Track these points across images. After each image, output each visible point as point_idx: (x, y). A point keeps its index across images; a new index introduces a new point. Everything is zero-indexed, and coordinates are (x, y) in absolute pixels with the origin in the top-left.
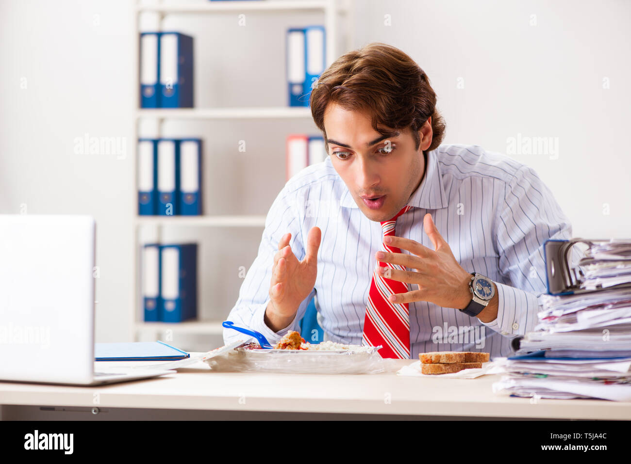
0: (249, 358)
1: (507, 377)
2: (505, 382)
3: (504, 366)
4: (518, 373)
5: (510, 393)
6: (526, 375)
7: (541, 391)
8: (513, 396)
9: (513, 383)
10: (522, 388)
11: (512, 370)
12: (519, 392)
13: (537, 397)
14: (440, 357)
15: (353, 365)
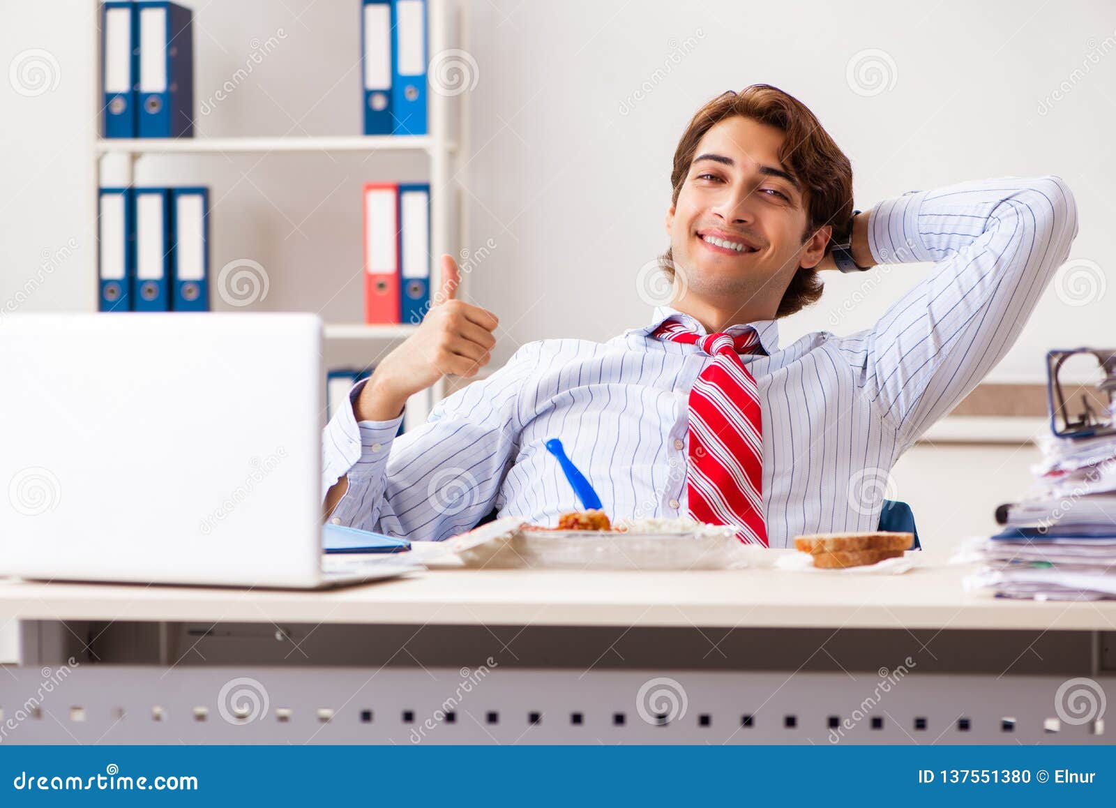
0: (531, 546)
1: (987, 569)
2: (983, 574)
3: (984, 550)
4: (1005, 560)
5: (993, 591)
6: (1016, 564)
7: (1047, 587)
8: (1000, 596)
9: (997, 577)
10: (1014, 583)
11: (994, 556)
12: (1010, 590)
13: (1041, 598)
14: (824, 542)
15: (702, 556)
